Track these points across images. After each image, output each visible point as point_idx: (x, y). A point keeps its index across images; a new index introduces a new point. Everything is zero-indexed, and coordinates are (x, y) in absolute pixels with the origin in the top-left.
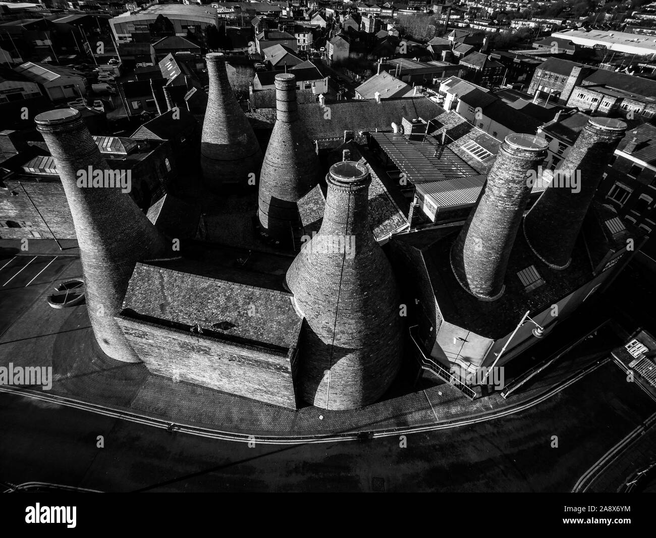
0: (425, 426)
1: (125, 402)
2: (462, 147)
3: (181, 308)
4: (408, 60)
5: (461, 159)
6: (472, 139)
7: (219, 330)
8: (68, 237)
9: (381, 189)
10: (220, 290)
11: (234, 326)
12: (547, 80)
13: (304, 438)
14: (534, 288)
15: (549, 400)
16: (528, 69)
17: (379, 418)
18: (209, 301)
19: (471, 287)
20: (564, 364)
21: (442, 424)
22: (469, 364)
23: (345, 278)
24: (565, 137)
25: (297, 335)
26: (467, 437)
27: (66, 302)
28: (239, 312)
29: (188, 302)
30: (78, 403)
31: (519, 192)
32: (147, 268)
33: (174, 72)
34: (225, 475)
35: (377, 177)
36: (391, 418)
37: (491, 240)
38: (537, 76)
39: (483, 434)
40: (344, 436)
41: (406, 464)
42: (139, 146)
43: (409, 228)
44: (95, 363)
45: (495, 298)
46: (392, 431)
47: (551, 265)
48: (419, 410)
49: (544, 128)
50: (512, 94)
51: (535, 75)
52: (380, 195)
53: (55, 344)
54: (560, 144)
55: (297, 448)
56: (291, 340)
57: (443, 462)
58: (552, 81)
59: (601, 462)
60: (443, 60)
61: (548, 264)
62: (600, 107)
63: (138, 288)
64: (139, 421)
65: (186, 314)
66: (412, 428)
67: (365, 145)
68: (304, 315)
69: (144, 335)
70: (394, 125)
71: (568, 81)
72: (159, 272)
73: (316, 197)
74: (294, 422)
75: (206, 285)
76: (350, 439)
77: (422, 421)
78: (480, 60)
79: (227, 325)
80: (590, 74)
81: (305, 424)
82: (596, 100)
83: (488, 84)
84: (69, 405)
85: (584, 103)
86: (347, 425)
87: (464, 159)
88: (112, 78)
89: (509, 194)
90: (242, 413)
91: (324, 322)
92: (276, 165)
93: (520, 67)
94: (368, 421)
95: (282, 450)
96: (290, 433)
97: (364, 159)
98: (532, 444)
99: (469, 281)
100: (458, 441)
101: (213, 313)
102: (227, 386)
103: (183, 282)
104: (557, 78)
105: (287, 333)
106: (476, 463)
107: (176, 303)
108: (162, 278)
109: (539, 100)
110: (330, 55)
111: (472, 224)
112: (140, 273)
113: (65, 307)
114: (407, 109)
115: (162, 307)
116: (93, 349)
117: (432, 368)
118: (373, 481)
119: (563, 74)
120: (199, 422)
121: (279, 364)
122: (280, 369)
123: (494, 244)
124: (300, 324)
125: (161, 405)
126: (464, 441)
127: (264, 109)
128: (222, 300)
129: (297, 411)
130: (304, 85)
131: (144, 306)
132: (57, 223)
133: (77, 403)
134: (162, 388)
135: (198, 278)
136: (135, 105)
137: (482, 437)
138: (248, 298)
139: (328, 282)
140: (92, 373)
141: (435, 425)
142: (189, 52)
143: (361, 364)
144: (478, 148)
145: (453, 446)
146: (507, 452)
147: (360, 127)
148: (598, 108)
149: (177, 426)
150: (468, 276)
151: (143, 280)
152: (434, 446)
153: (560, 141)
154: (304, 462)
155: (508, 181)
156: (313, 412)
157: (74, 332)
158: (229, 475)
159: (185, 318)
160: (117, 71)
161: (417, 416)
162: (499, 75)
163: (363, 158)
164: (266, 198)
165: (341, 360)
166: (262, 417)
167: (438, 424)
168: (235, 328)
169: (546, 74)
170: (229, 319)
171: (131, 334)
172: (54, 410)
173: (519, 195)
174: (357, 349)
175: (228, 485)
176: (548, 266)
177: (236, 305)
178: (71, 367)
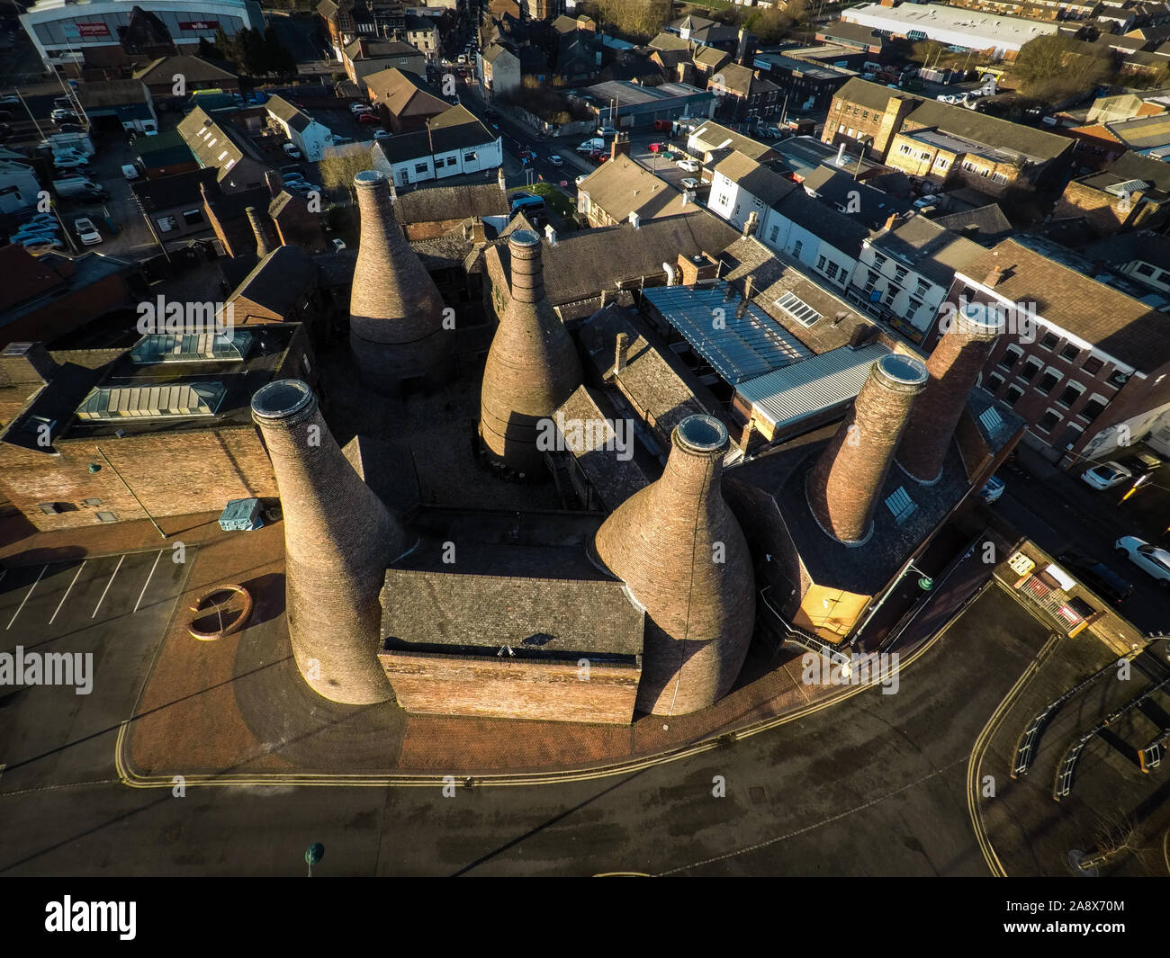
0: (796, 712)
1: (389, 763)
2: (776, 303)
3: (470, 625)
4: (623, 84)
5: (778, 323)
6: (789, 290)
7: (533, 646)
8: (167, 514)
9: (685, 393)
10: (521, 591)
11: (553, 637)
12: (851, 116)
13: (650, 759)
14: (906, 517)
15: (932, 648)
16: (816, 88)
17: (738, 713)
18: (509, 609)
19: (838, 533)
20: (943, 598)
21: (815, 705)
22: (838, 625)
23: (698, 557)
24: (903, 257)
25: (641, 636)
26: (847, 715)
27: (224, 628)
28: (555, 618)
29: (477, 615)
30: (318, 778)
31: (897, 426)
32: (405, 575)
33: (225, 153)
34: (566, 828)
35: (673, 372)
36: (753, 709)
37: (862, 479)
38: (836, 110)
39: (865, 708)
40: (700, 745)
41: (783, 763)
42: (263, 345)
43: (743, 457)
44: (316, 716)
45: (865, 540)
46: (757, 726)
47: (922, 481)
48: (783, 692)
49: (873, 242)
50: (803, 148)
51: (832, 108)
52: (686, 403)
53: (238, 701)
54: (898, 267)
55: (645, 773)
56: (635, 644)
57: (826, 752)
58: (859, 118)
59: (997, 713)
60: (681, 80)
61: (918, 480)
62: (933, 168)
63: (397, 606)
64: (418, 784)
65: (480, 631)
66: (780, 718)
67: (631, 307)
68: (644, 608)
69: (420, 669)
70: (666, 267)
71: (884, 121)
72: (424, 579)
73: (584, 408)
74: (632, 740)
75: (499, 587)
76: (708, 747)
77: (790, 706)
78: (742, 79)
79: (543, 638)
80: (914, 108)
81: (647, 740)
82: (927, 156)
83: (760, 122)
84: (306, 783)
85: (911, 161)
86: (701, 731)
87: (783, 323)
88: (83, 160)
89: (886, 430)
90: (561, 743)
91: (673, 614)
92: (518, 366)
93: (803, 84)
94: (725, 720)
95: (628, 779)
96: (632, 756)
97: (644, 340)
98: (921, 708)
99: (835, 527)
100: (838, 723)
101: (518, 625)
102: (532, 711)
103: (463, 587)
104: (865, 115)
105: (627, 636)
106: (865, 745)
107: (460, 620)
108: (430, 586)
109: (847, 158)
110: (486, 81)
111: (837, 459)
112: (396, 584)
113: (223, 636)
114: (680, 235)
115: (441, 627)
116: (303, 695)
117: (797, 640)
118: (750, 793)
119: (875, 109)
120: (505, 768)
121: (623, 677)
122: (622, 682)
123: (866, 483)
124: (641, 621)
125: (442, 756)
126: (844, 721)
127: (421, 224)
128: (528, 605)
129: (632, 725)
130: (463, 156)
131: (413, 631)
132: (149, 494)
133: (315, 778)
134: (434, 732)
135: (485, 580)
136: (165, 225)
137: (864, 711)
138: (564, 597)
139: (677, 564)
140: (319, 730)
141: (806, 708)
142: (218, 91)
143: (720, 655)
144: (800, 304)
145: (833, 730)
146: (896, 724)
147: (616, 273)
148: (931, 169)
149: (476, 779)
150: (833, 521)
151: (402, 593)
152: (811, 735)
153: (899, 264)
154: (661, 788)
155: (884, 416)
156: (654, 722)
157: (258, 674)
158: (570, 827)
159: (480, 638)
160: (88, 144)
161: (783, 700)
162: (774, 103)
163: (640, 336)
164: (502, 414)
165: (696, 655)
166: (588, 742)
167: (810, 706)
168: (555, 640)
169: (850, 107)
170: (543, 630)
171: (398, 671)
172: (286, 795)
173: (897, 429)
174: (715, 639)
175: (574, 839)
176: (918, 483)
177: (548, 608)
178: (282, 728)
